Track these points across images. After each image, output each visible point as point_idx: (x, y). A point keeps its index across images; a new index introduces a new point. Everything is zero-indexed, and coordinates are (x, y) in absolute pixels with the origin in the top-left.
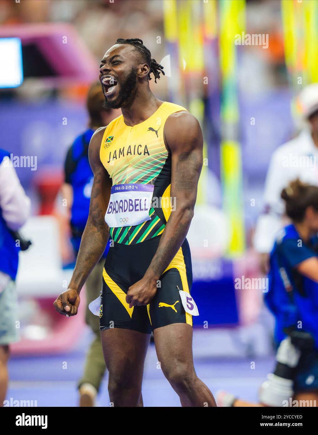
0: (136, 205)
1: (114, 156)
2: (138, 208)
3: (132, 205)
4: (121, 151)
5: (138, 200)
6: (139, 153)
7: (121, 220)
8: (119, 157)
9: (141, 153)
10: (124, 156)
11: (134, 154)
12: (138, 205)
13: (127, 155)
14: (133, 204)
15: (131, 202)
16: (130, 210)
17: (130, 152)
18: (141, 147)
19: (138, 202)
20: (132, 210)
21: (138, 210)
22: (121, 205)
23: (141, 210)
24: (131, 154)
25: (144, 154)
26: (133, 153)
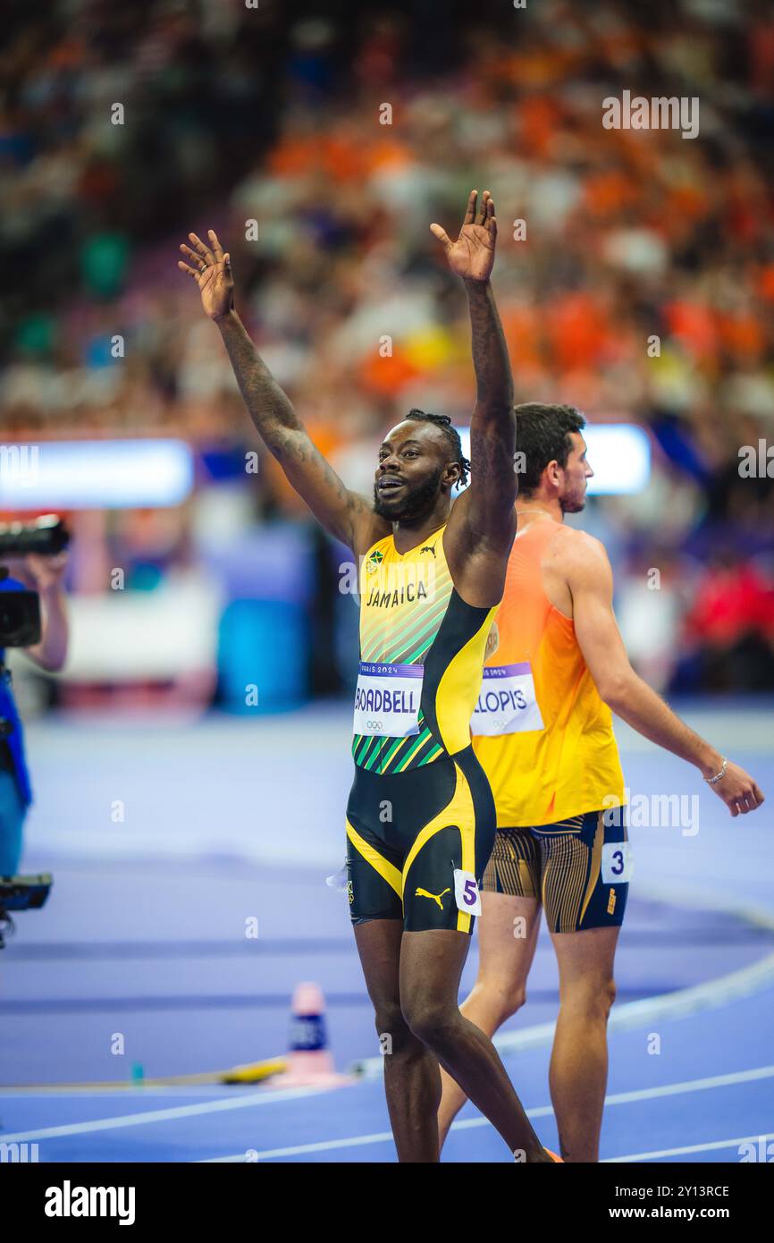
0: (396, 702)
2: (399, 706)
3: (388, 700)
5: (399, 692)
7: (370, 724)
12: (398, 702)
14: (392, 699)
15: (387, 697)
16: (385, 710)
19: (399, 697)
20: (389, 710)
21: (399, 711)
22: (370, 699)
23: (405, 711)
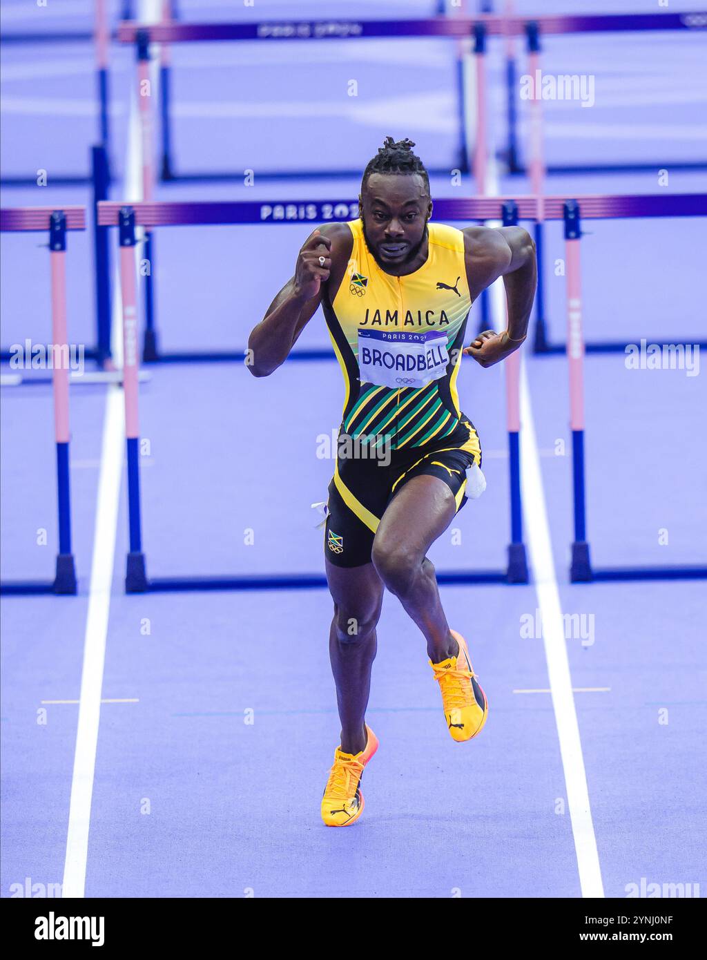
1: (375, 318)
4: (392, 315)
6: (431, 323)
8: (387, 324)
9: (434, 323)
10: (396, 324)
11: (420, 324)
13: (405, 324)
17: (411, 321)
18: (433, 313)
24: (413, 324)
25: (441, 324)
26: (416, 322)
